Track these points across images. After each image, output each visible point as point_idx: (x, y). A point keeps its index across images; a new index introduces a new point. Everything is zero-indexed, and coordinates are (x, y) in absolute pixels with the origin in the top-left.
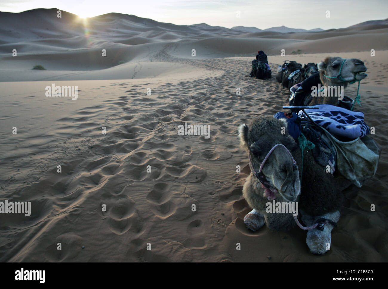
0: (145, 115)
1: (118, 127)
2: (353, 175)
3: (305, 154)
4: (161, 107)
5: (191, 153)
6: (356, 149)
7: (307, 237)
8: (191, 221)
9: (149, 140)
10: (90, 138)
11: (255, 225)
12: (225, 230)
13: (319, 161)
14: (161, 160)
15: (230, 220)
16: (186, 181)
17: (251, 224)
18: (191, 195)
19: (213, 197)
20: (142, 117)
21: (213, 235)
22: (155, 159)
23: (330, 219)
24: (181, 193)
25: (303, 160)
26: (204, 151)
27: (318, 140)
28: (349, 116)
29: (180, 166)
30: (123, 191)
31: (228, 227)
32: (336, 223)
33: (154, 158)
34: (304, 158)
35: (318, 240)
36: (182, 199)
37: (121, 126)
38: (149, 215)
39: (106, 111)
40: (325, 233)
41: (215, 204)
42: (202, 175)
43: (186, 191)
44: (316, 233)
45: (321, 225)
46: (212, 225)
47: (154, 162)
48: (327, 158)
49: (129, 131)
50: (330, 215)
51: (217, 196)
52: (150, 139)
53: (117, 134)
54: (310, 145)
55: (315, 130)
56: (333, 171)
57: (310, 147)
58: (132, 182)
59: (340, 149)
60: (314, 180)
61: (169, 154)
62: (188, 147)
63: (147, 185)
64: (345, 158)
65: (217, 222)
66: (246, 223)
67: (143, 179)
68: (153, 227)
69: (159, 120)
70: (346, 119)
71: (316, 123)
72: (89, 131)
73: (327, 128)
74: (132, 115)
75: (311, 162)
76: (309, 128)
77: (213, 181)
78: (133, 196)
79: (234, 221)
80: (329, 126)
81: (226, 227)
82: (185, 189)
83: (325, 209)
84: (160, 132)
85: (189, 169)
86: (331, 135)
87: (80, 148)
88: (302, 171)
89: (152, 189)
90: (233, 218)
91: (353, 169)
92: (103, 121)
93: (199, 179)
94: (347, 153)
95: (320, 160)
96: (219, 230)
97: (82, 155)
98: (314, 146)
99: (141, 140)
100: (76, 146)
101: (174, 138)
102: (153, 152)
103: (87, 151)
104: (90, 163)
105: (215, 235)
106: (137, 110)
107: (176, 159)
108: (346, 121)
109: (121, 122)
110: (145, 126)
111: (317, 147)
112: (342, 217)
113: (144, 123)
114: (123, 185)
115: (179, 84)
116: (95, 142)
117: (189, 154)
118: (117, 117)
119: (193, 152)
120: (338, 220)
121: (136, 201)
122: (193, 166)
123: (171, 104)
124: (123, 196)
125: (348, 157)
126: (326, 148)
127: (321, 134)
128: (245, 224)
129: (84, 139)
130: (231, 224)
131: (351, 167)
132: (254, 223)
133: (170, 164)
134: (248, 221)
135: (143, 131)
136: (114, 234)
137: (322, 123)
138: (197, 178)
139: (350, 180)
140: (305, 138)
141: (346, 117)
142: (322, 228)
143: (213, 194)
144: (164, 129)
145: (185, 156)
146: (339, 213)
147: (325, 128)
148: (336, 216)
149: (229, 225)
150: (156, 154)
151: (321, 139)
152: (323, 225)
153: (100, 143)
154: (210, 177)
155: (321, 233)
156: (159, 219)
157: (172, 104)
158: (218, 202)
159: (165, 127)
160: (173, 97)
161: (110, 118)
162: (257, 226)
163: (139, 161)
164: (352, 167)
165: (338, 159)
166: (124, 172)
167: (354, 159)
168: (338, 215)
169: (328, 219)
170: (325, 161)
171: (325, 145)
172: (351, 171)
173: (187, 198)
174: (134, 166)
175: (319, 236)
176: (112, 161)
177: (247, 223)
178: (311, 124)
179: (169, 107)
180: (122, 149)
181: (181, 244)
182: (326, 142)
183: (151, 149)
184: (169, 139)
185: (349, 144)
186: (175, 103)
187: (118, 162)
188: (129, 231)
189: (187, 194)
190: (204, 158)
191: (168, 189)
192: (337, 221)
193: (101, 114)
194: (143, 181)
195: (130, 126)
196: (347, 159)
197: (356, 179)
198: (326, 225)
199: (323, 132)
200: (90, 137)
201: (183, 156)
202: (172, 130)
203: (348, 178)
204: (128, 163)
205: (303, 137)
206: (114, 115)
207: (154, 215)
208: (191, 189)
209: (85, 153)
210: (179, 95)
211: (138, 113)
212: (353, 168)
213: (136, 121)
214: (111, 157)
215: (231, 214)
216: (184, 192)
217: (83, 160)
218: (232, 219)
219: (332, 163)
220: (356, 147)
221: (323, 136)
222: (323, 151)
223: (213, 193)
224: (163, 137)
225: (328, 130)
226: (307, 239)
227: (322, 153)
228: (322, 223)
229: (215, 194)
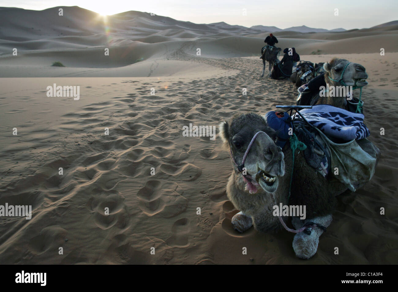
0: (150, 113)
1: (121, 124)
2: (347, 178)
3: (296, 155)
4: (167, 105)
5: (189, 151)
6: (351, 152)
7: (294, 241)
8: (178, 219)
9: (149, 137)
10: (92, 134)
11: (243, 226)
12: (211, 230)
13: (310, 163)
14: (158, 158)
15: (218, 220)
16: (179, 179)
17: (238, 225)
18: (182, 193)
19: (204, 196)
20: (146, 114)
21: (198, 234)
22: (152, 156)
23: (320, 223)
24: (172, 191)
25: (293, 161)
26: (203, 149)
27: (311, 141)
28: (348, 117)
29: (176, 164)
30: (115, 186)
31: (215, 226)
32: (325, 228)
33: (151, 155)
34: (295, 159)
35: (303, 244)
36: (172, 197)
37: (124, 123)
38: (136, 211)
39: (112, 108)
40: (312, 238)
41: (205, 203)
42: (196, 173)
43: (178, 189)
44: (302, 237)
45: (309, 229)
46: (198, 224)
47: (151, 159)
48: (319, 160)
49: (132, 128)
50: (320, 219)
51: (208, 195)
52: (150, 136)
53: (119, 131)
54: (302, 146)
55: (309, 131)
56: (326, 173)
57: (301, 148)
58: (125, 178)
59: (334, 151)
60: (304, 182)
61: (167, 151)
62: (188, 146)
63: (139, 182)
64: (339, 161)
65: (204, 221)
66: (233, 223)
67: (137, 176)
68: (139, 224)
69: (164, 117)
70: (345, 121)
71: (310, 124)
72: (92, 127)
73: (322, 129)
74: (137, 112)
75: (302, 163)
76: (302, 128)
77: (207, 180)
78: (123, 192)
79: (221, 221)
80: (324, 127)
81: (212, 227)
82: (177, 187)
83: (314, 212)
84: (162, 130)
85: (184, 167)
86: (325, 136)
87: (79, 143)
88: (292, 173)
89: (144, 186)
90: (221, 218)
91: (347, 172)
92: (107, 117)
93: (193, 177)
94: (342, 155)
95: (312, 162)
96: (204, 230)
97: (80, 150)
98: (305, 146)
99: (141, 137)
100: (76, 141)
101: (174, 136)
102: (151, 149)
103: (86, 146)
104: (87, 158)
105: (200, 235)
106: (143, 107)
107: (173, 157)
108: (344, 122)
109: (124, 119)
110: (148, 123)
111: (309, 148)
112: (334, 221)
113: (148, 120)
114: (116, 181)
115: (190, 83)
116: (96, 138)
117: (187, 153)
118: (121, 114)
119: (191, 150)
120: (329, 224)
121: (125, 197)
122: (189, 164)
123: (177, 102)
124: (114, 192)
125: (343, 160)
126: (319, 150)
127: (316, 135)
128: (233, 225)
129: (85, 134)
130: (218, 224)
131: (345, 171)
132: (241, 224)
133: (166, 162)
134: (235, 222)
135: (146, 128)
136: (98, 228)
137: (317, 124)
138: (191, 177)
139: (344, 184)
140: (297, 138)
141: (345, 119)
142: (309, 232)
143: (205, 194)
144: (167, 127)
145: (182, 154)
146: (331, 218)
147: (320, 129)
148: (326, 221)
149: (216, 224)
150: (154, 152)
151: (314, 140)
152: (311, 228)
153: (100, 139)
154: (205, 176)
155: (307, 236)
156: (146, 215)
157: (179, 102)
158: (209, 201)
159: (167, 124)
160: (181, 95)
161: (115, 114)
162: (244, 227)
163: (136, 158)
164: (346, 170)
165: (332, 162)
166: (119, 168)
167: (349, 162)
168: (329, 220)
169: (318, 223)
170: (317, 163)
171: (318, 146)
172: (346, 174)
173: (177, 196)
174: (130, 162)
175: (305, 240)
176: (110, 157)
177: (235, 224)
178: (305, 124)
179: (175, 105)
180: (120, 145)
181: (164, 241)
182: (319, 143)
183: (150, 146)
184: (169, 136)
185: (343, 146)
186: (182, 101)
187: (114, 158)
188: (114, 226)
189: (179, 192)
190: (202, 157)
191: (160, 186)
192: (328, 226)
193: (106, 110)
194: (137, 177)
195: (133, 123)
196: (341, 161)
197: (350, 183)
198: (315, 229)
199: (317, 133)
200: (91, 132)
201: (180, 154)
202: (173, 128)
203: (342, 182)
204: (123, 160)
205: (295, 137)
206: (119, 112)
207: (141, 211)
208: (182, 188)
209: (84, 148)
210: (188, 93)
211: (143, 110)
212: (348, 171)
213: (140, 118)
214: (109, 153)
215: (220, 214)
216: (175, 190)
217: (81, 155)
218: (220, 219)
219: (325, 165)
220: (350, 149)
221: (317, 138)
222: (316, 152)
223: (205, 192)
224: (163, 135)
225: (323, 131)
226: (293, 242)
227: (314, 155)
228: (310, 227)
229: (207, 193)
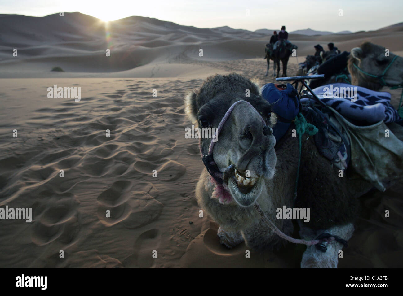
0: (137, 108)
1: (99, 118)
2: (373, 174)
3: (304, 142)
4: (157, 100)
5: (175, 146)
6: (378, 137)
7: (302, 260)
8: (146, 230)
9: (128, 132)
10: (61, 129)
11: (232, 239)
12: (188, 245)
13: (323, 152)
14: (133, 154)
15: (199, 231)
17: (226, 238)
18: (157, 196)
19: (184, 199)
20: (132, 108)
21: (169, 251)
22: (127, 152)
23: (338, 234)
24: (144, 193)
25: (300, 150)
26: (191, 145)
27: (323, 123)
28: (370, 96)
29: (156, 161)
30: (71, 188)
31: (194, 240)
32: (346, 241)
33: (126, 150)
34: (302, 146)
35: (316, 266)
36: (142, 201)
37: (103, 118)
38: (91, 220)
39: (95, 103)
40: (329, 256)
41: (186, 208)
42: (178, 172)
43: (152, 191)
44: (314, 255)
45: (323, 243)
46: (172, 237)
47: (124, 156)
48: (335, 149)
49: (112, 123)
50: (338, 229)
51: (190, 199)
52: (130, 130)
53: (95, 126)
54: (311, 129)
55: (321, 110)
56: (345, 167)
57: (311, 132)
58: (88, 177)
59: (356, 138)
60: (316, 179)
61: (147, 147)
62: (173, 141)
63: (105, 182)
64: (362, 150)
65: (180, 233)
66: (220, 235)
67: (103, 175)
68: (90, 237)
69: (151, 112)
70: (366, 100)
71: (322, 102)
72: (64, 122)
73: (338, 108)
74: (121, 107)
75: (313, 152)
76: (311, 107)
77: (191, 180)
78: (80, 195)
79: (203, 234)
80: (341, 105)
81: (190, 241)
82: (151, 188)
83: (330, 220)
84: (146, 124)
85: (164, 165)
86: (342, 117)
87: (43, 138)
88: (299, 166)
89: (110, 188)
90: (203, 227)
91: (373, 165)
92: (86, 112)
93: (173, 176)
94: (365, 142)
95: (326, 151)
96: (178, 245)
97: (42, 145)
98: (316, 130)
99: (119, 131)
100: (40, 136)
101: (158, 131)
102: (128, 145)
103: (50, 142)
104: (48, 155)
105: (172, 252)
106: (130, 102)
107: (153, 153)
108: (365, 102)
109: (105, 113)
110: (132, 118)
111: (321, 132)
112: (357, 232)
113: (132, 115)
114: (74, 181)
115: (189, 82)
116: (65, 133)
117: (172, 148)
118: (103, 109)
119: (177, 146)
120: (351, 236)
121: (82, 201)
122: (171, 161)
123: (170, 97)
124: (69, 195)
125: (367, 149)
126: (334, 135)
127: (329, 117)
128: (219, 238)
129: (54, 129)
130: (199, 236)
131: (370, 163)
132: (230, 237)
133: (144, 159)
134: (222, 233)
135: (127, 123)
136: (33, 245)
137: (331, 102)
138: (171, 176)
139: (369, 182)
140: (304, 119)
141: (367, 98)
142: (324, 247)
143: (186, 196)
144: (152, 121)
145: (165, 150)
146: (353, 227)
147: (335, 109)
148: (347, 231)
149: (196, 237)
150: (129, 148)
151: (328, 122)
152: (326, 243)
153: (70, 134)
154: (189, 175)
155: (321, 255)
156: (103, 225)
157: (172, 97)
158: (190, 206)
159: (154, 119)
160: (175, 91)
161: (96, 109)
162: (235, 241)
163: (108, 155)
164: (372, 162)
165: (352, 151)
166: (82, 166)
167: (375, 151)
168: (350, 230)
169: (336, 235)
170: (332, 152)
171: (334, 131)
172: (371, 168)
173: (149, 199)
174: (99, 159)
175: (318, 260)
176: (76, 154)
177: (221, 237)
178: (316, 103)
179: (167, 100)
180: (92, 141)
181: (120, 262)
182: (335, 126)
183: (128, 141)
184: (153, 131)
185: (368, 129)
186: (175, 97)
187: (81, 155)
188: (56, 240)
189: (151, 195)
190: (188, 153)
191: (130, 188)
192: (349, 238)
193: (86, 105)
194: (103, 177)
195: (114, 118)
196: (365, 151)
197: (378, 180)
198: (332, 244)
199: (332, 114)
200: (62, 127)
201: (161, 150)
202: (160, 122)
203: (366, 178)
204: (90, 156)
205: (303, 118)
206: (101, 107)
207: (98, 220)
208: (158, 189)
209: (47, 144)
210: (183, 89)
211: (129, 105)
212: (374, 163)
213: (124, 113)
214: (77, 149)
215: (202, 223)
216: (148, 192)
217: (41, 152)
218: (202, 230)
219: (343, 155)
220: (378, 134)
221: (331, 120)
222: (331, 138)
223: (187, 194)
224: (146, 130)
225: (339, 110)
226: (301, 262)
227: (328, 140)
228: (325, 241)
229: (189, 196)
